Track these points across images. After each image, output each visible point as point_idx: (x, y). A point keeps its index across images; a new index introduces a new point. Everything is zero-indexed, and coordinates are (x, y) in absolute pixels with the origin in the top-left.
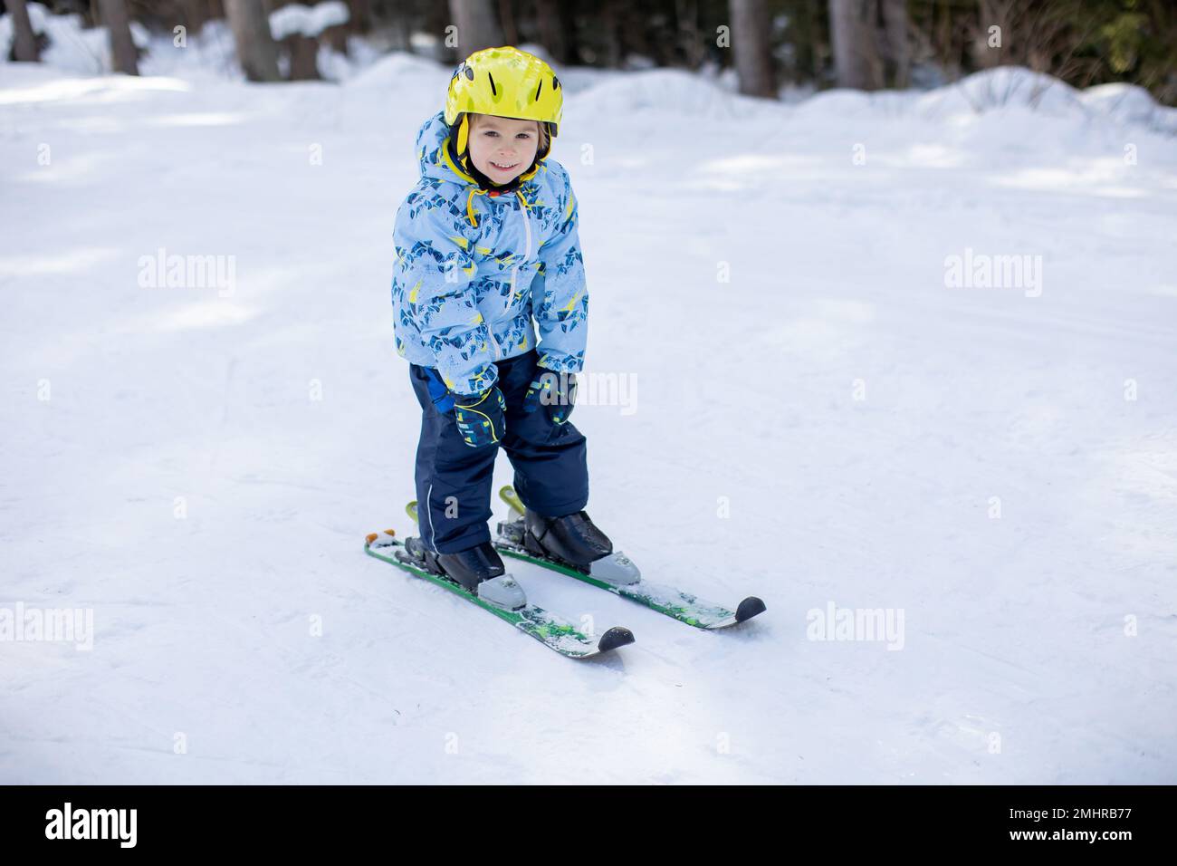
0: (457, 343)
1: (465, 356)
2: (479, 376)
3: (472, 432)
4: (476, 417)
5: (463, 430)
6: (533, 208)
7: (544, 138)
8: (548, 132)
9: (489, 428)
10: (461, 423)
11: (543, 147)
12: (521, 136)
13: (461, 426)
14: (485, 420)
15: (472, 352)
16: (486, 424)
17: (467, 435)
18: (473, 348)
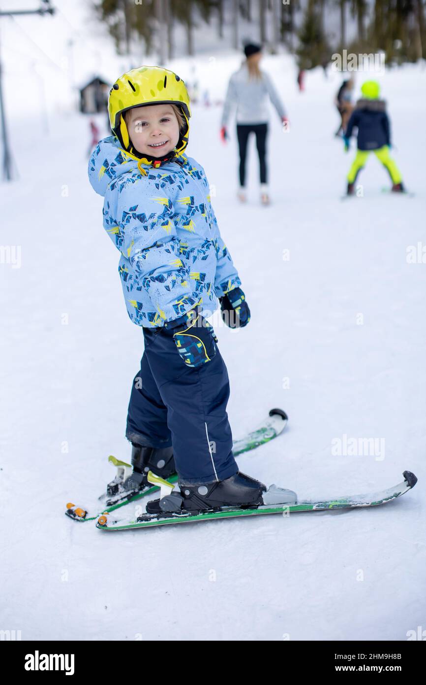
0: (160, 279)
1: (168, 288)
2: (180, 302)
3: (190, 354)
4: (191, 340)
5: (183, 354)
6: (193, 173)
7: (181, 118)
8: (182, 113)
9: (202, 348)
10: (180, 348)
11: (183, 126)
12: (164, 120)
13: (181, 351)
14: (198, 341)
15: (173, 285)
16: (199, 345)
17: (186, 358)
18: (174, 282)
